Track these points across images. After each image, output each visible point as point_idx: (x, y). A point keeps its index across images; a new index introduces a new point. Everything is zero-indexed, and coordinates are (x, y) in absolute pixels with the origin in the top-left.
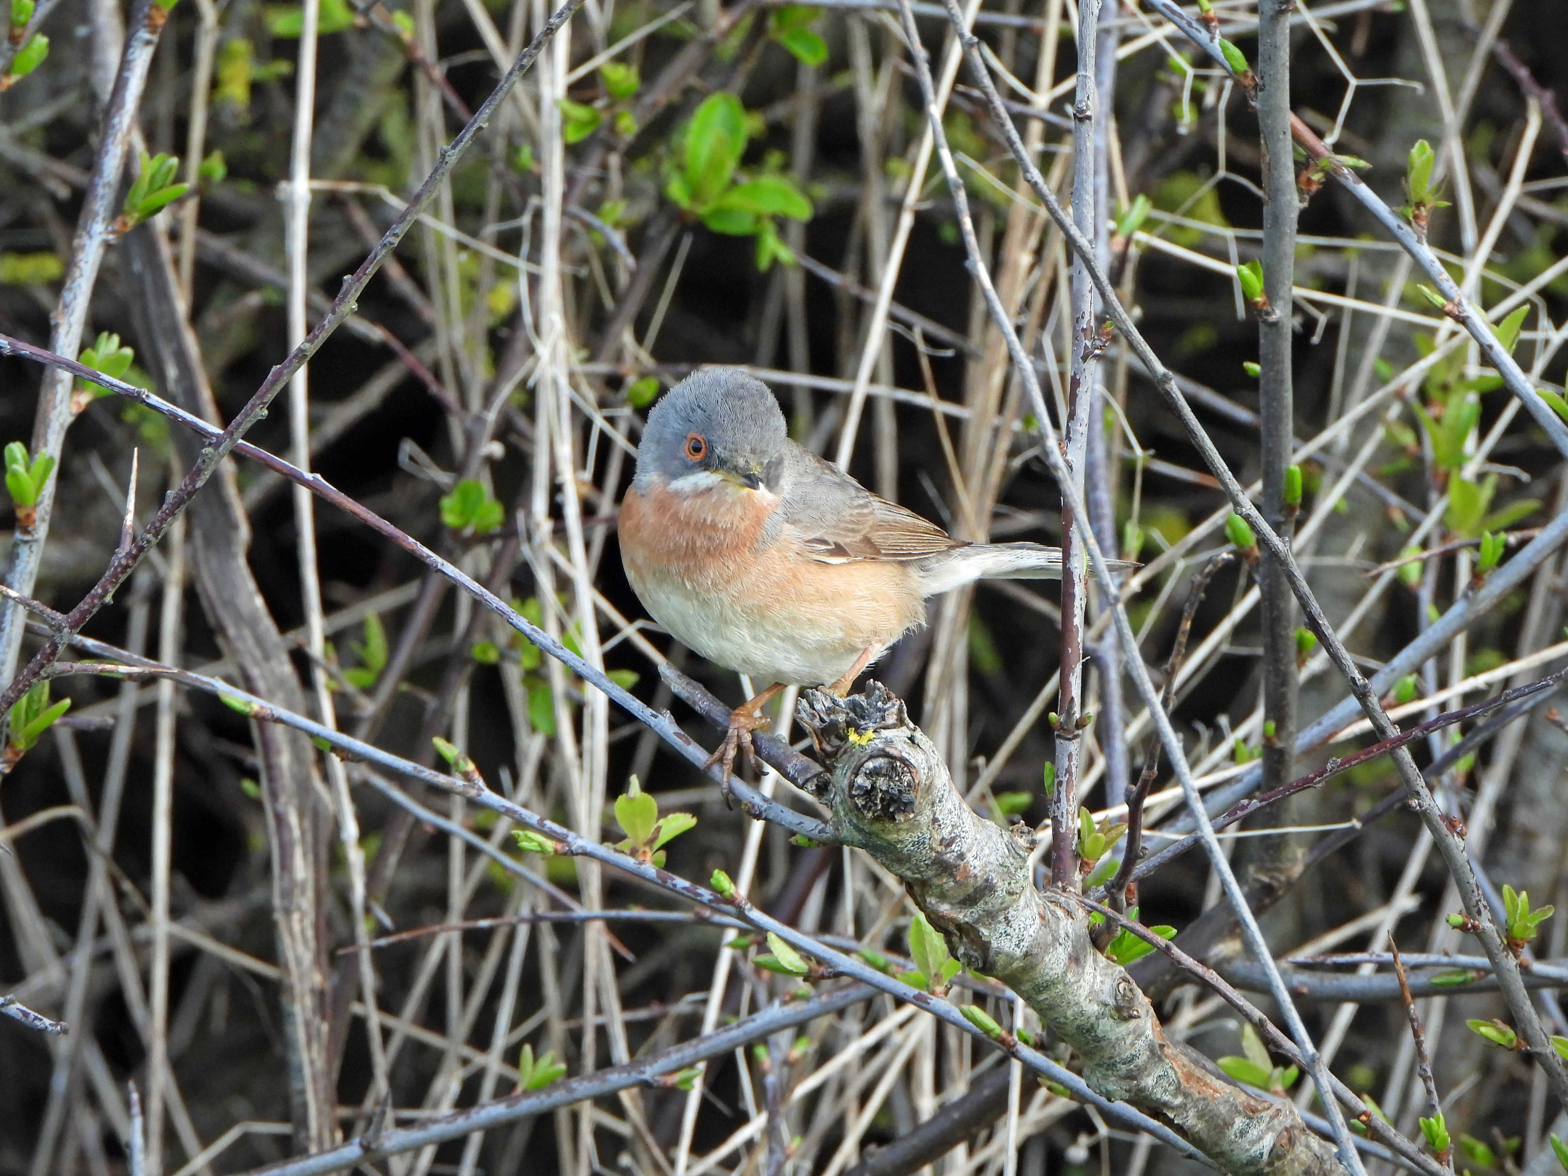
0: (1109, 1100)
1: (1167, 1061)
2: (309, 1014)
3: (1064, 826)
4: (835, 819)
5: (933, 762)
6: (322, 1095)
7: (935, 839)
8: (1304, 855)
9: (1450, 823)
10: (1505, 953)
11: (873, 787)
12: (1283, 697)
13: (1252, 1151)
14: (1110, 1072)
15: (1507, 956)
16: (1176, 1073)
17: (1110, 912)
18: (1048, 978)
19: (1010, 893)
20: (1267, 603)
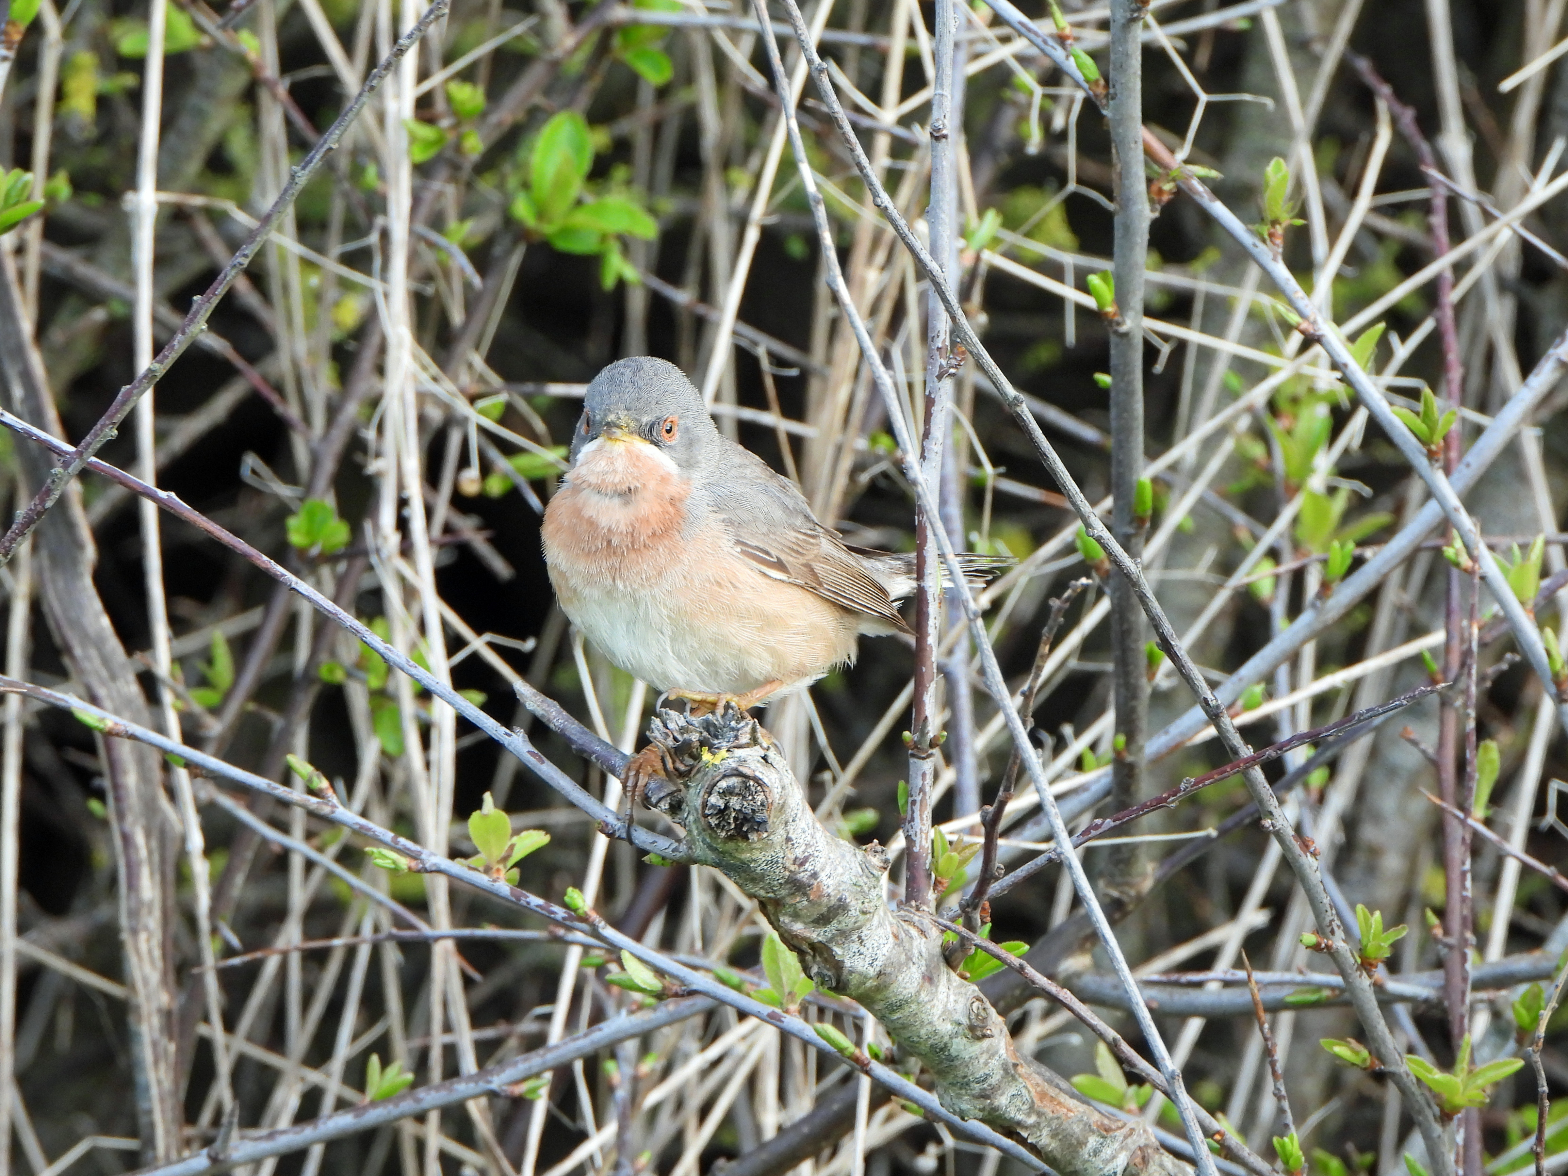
0: (963, 1119)
1: (1021, 1080)
2: (157, 1034)
3: (918, 845)
4: (689, 838)
5: (786, 781)
6: (170, 1115)
7: (788, 859)
8: (1154, 869)
9: (1304, 843)
10: (1359, 973)
11: (727, 807)
12: (1133, 710)
13: (1106, 1170)
14: (963, 1091)
15: (1360, 976)
16: (1029, 1092)
17: (964, 931)
18: (901, 997)
19: (864, 913)
20: (1117, 616)
